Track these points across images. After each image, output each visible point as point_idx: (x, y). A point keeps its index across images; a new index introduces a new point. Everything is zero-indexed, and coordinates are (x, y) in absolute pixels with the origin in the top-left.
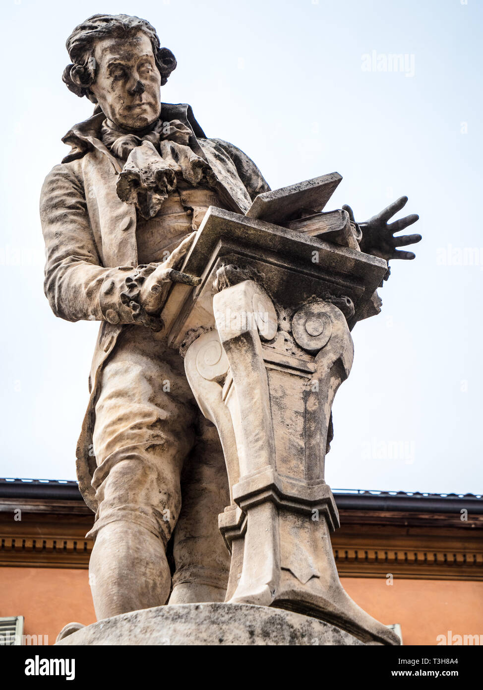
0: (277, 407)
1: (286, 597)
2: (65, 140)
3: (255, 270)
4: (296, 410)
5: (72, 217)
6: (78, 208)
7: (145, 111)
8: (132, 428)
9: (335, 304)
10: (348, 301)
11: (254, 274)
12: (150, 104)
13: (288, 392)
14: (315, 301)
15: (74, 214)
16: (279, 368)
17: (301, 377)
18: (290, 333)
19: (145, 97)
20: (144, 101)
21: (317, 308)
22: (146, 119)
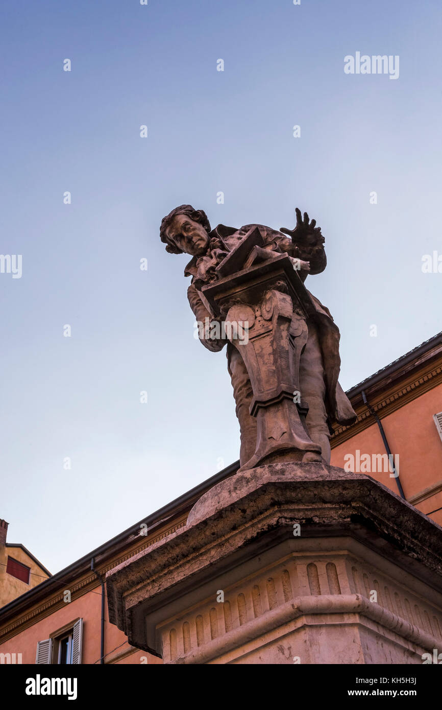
0: (260, 358)
1: (270, 453)
2: (186, 276)
3: (234, 300)
4: (268, 353)
5: (199, 308)
6: (198, 303)
7: (199, 245)
8: (238, 392)
9: (274, 289)
10: (279, 283)
11: (235, 302)
12: (199, 240)
13: (263, 347)
14: (266, 293)
15: (198, 307)
16: (257, 338)
17: (268, 335)
18: (261, 316)
19: (194, 239)
20: (195, 242)
21: (268, 296)
22: (201, 247)
